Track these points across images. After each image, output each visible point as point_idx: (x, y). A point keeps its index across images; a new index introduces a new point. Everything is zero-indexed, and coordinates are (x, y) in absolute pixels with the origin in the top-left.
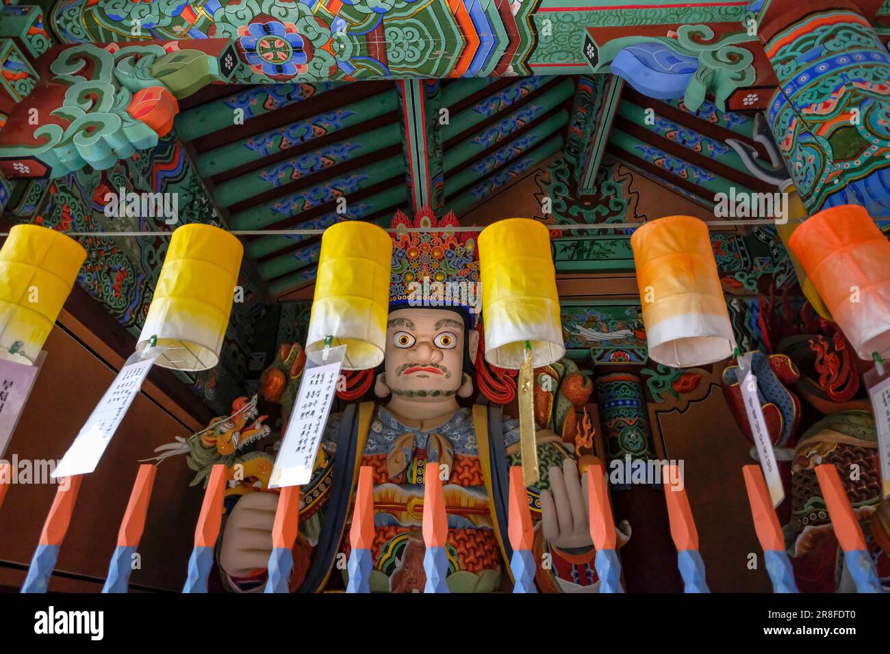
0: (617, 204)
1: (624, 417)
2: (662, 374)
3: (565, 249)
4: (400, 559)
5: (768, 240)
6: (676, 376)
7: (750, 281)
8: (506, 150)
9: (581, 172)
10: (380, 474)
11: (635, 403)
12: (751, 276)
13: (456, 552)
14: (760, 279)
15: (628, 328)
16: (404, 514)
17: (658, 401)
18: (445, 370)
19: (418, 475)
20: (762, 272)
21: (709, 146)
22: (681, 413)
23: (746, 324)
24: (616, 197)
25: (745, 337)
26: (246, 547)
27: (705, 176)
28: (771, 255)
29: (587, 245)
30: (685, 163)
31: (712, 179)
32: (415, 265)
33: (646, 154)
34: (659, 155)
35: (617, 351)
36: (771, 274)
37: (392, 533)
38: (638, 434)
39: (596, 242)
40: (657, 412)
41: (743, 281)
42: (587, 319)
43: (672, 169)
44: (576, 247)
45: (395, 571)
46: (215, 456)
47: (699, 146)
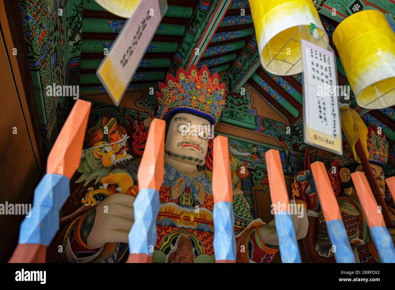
0: (246, 100)
1: (246, 190)
2: (258, 175)
3: (226, 112)
4: (174, 245)
5: (299, 130)
6: (263, 177)
7: (290, 145)
8: (211, 61)
9: (236, 82)
10: (166, 197)
11: (250, 185)
12: (290, 143)
13: (202, 243)
14: (293, 145)
15: (249, 152)
16: (178, 220)
17: (256, 186)
18: (202, 149)
19: (186, 201)
20: (295, 142)
21: (289, 87)
22: (264, 193)
23: (290, 161)
24: (246, 97)
25: (290, 166)
26: (117, 228)
27: (282, 99)
28: (299, 136)
29: (235, 113)
30: (275, 92)
31: (284, 101)
32: (199, 92)
33: (261, 83)
34: (267, 85)
35: (245, 161)
36: (298, 144)
37: (170, 230)
38: (250, 198)
39: (239, 113)
40: (255, 190)
41: (288, 144)
42: (234, 144)
43: (270, 92)
44: (231, 113)
45: (170, 252)
46: (100, 166)
47: (285, 86)
